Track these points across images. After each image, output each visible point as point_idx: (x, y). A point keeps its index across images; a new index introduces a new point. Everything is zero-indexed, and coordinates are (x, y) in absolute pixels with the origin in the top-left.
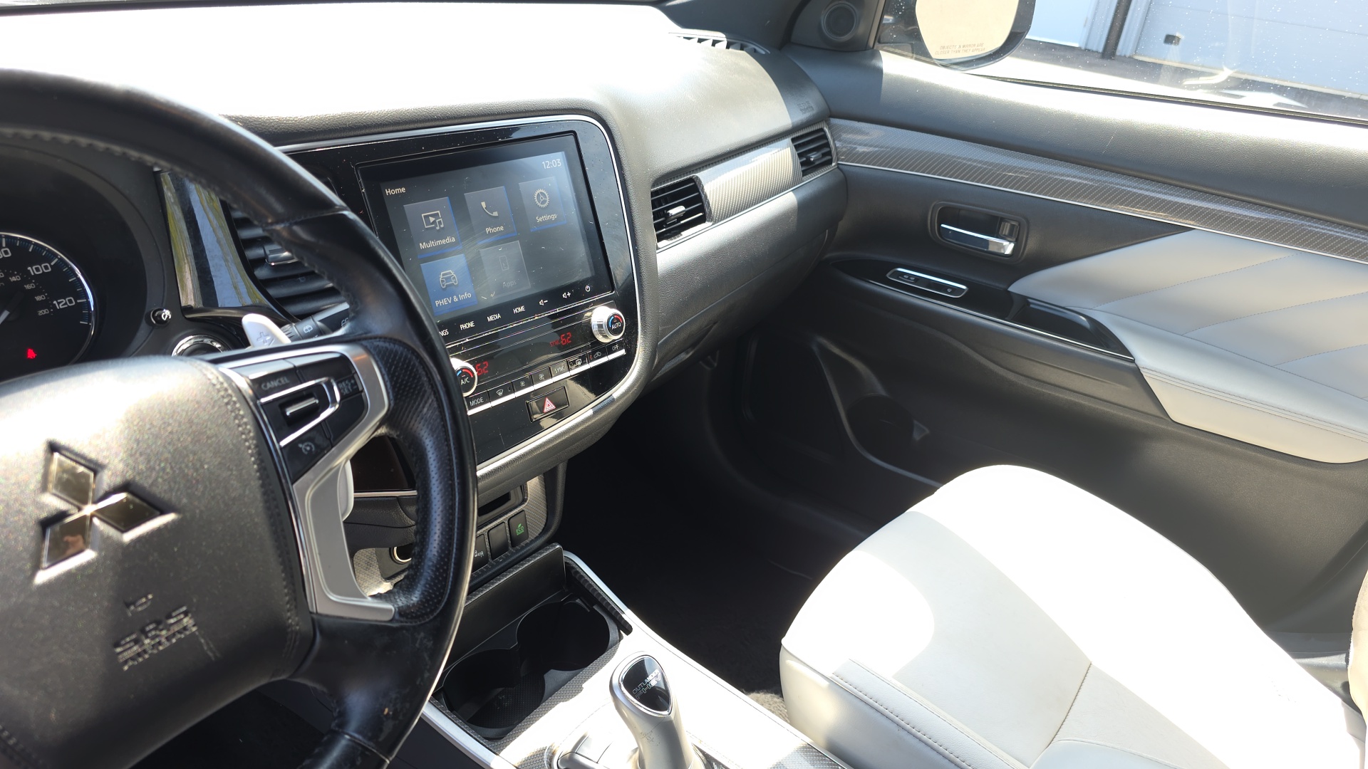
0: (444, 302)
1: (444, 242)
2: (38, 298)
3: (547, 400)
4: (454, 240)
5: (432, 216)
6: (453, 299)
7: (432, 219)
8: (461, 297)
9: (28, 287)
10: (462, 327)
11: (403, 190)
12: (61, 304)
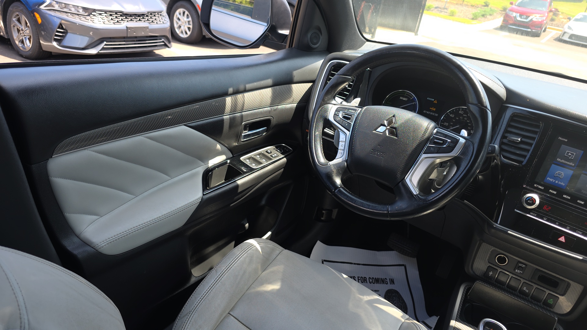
0: (551, 180)
1: (568, 163)
2: (469, 128)
3: (563, 237)
4: (573, 165)
5: (571, 153)
6: (555, 181)
7: (570, 154)
8: (559, 183)
9: (469, 124)
10: (550, 191)
11: (566, 140)
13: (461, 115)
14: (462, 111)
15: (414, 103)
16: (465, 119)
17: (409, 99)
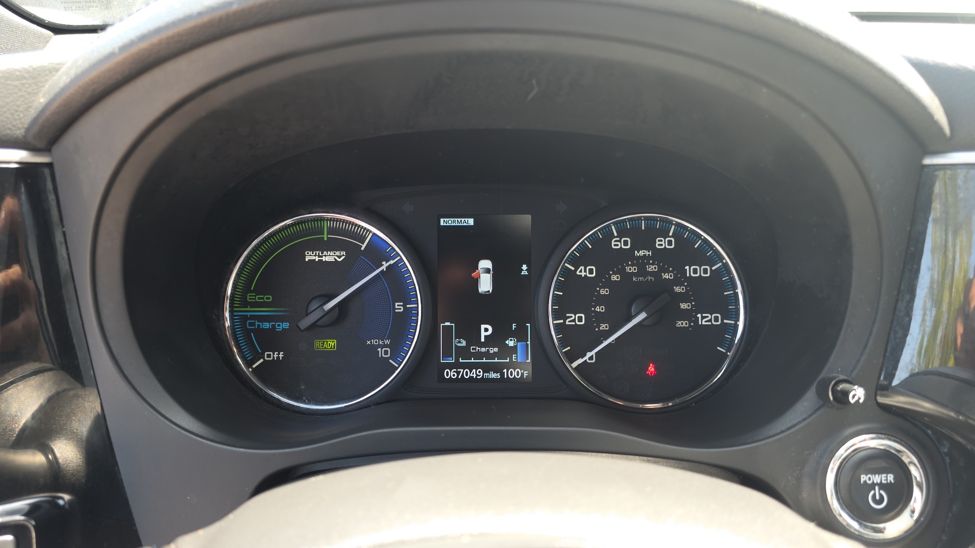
2: (684, 306)
9: (678, 289)
12: (705, 319)
13: (625, 256)
14: (620, 236)
15: (385, 265)
16: (651, 268)
17: (352, 251)
